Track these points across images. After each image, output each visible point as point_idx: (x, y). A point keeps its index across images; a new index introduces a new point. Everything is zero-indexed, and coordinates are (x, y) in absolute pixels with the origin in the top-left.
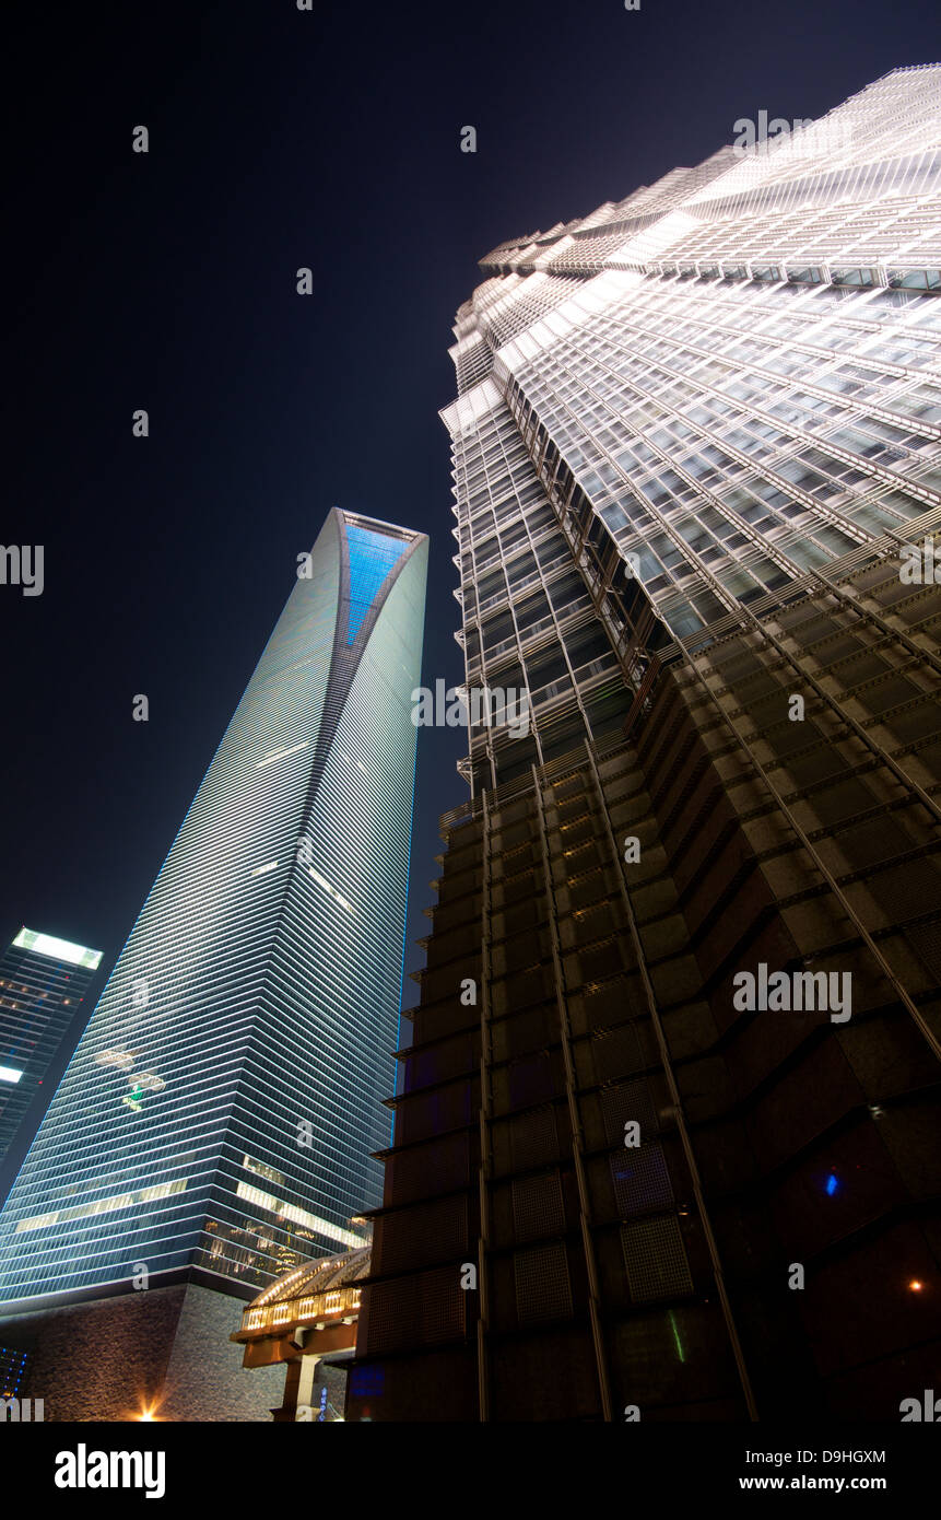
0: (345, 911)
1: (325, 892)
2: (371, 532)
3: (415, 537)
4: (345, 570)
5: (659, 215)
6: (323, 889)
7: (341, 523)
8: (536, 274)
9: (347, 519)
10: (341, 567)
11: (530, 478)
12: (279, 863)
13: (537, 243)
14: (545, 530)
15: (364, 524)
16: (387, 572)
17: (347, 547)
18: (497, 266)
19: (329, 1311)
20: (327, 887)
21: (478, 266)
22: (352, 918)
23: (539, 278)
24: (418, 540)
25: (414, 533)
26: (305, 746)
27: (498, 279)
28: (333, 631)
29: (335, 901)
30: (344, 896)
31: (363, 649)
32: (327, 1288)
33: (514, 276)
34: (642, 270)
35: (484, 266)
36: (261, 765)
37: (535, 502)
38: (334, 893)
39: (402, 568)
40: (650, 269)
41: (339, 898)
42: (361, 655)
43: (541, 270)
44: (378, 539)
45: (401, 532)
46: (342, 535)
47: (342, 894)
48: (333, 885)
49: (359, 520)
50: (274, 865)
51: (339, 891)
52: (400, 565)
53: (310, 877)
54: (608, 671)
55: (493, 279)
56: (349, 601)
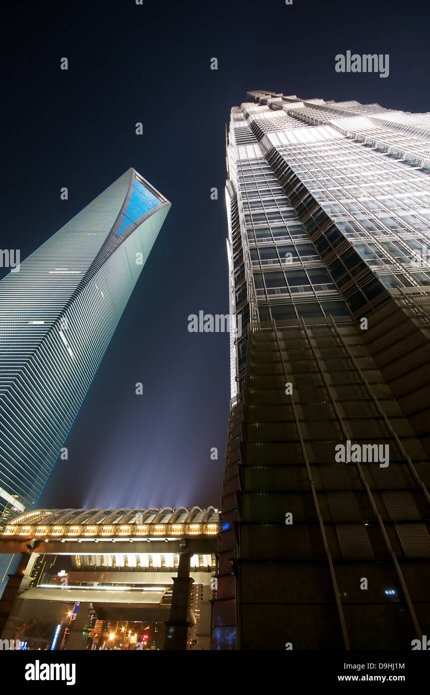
0: (70, 357)
1: (64, 344)
2: (146, 189)
3: (165, 201)
4: (128, 200)
5: (355, 115)
6: (63, 343)
7: (133, 177)
8: (282, 111)
9: (136, 177)
10: (126, 197)
11: (282, 196)
12: (45, 323)
13: (283, 98)
14: (292, 220)
15: (143, 183)
16: (148, 212)
17: (132, 190)
18: (258, 98)
19: (53, 534)
20: (66, 343)
21: (246, 94)
22: (72, 361)
23: (281, 113)
24: (166, 204)
25: (166, 200)
26: (78, 273)
27: (255, 105)
28: (112, 226)
29: (67, 351)
30: (72, 350)
31: (123, 241)
32: (54, 523)
33: (267, 107)
34: (344, 133)
35: (250, 95)
36: (51, 272)
37: (285, 207)
38: (68, 346)
39: (154, 213)
40: (348, 135)
41: (69, 350)
42: (121, 243)
43: (285, 111)
44: (147, 193)
45: (159, 196)
46: (132, 183)
47: (72, 348)
48: (68, 342)
49: (142, 180)
50: (42, 323)
51: (71, 347)
52: (155, 211)
53: (59, 335)
54: (330, 291)
55: (253, 103)
56: (124, 215)
